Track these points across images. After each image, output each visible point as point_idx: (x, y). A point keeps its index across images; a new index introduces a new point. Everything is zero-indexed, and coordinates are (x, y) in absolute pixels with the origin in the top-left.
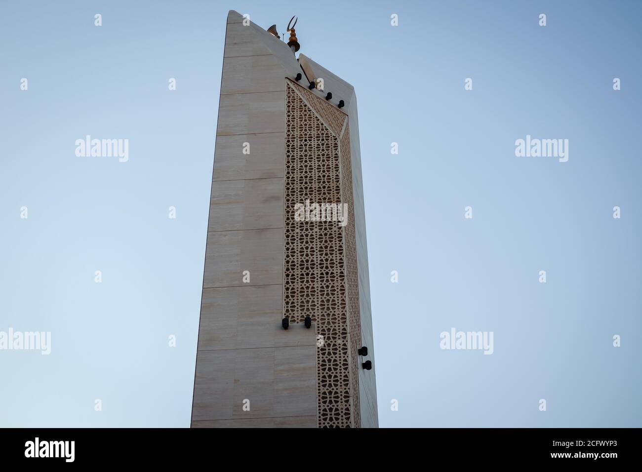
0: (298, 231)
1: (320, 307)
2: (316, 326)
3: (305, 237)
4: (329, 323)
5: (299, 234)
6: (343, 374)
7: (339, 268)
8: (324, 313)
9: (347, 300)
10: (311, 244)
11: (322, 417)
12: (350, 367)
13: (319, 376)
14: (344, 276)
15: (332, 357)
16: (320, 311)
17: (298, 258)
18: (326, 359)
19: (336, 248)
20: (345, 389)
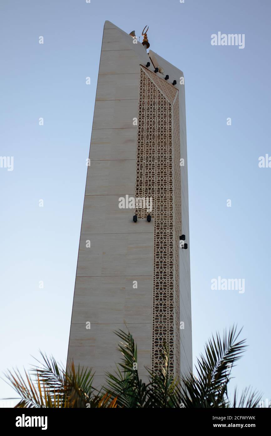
0: (145, 161)
1: (157, 209)
2: (154, 221)
3: (149, 166)
4: (162, 219)
5: (145, 164)
6: (170, 251)
7: (169, 186)
8: (159, 213)
9: (174, 206)
10: (153, 170)
11: (156, 276)
12: (174, 246)
13: (155, 252)
14: (172, 191)
15: (163, 240)
16: (157, 212)
17: (144, 179)
18: (159, 242)
19: (168, 173)
20: (171, 260)
